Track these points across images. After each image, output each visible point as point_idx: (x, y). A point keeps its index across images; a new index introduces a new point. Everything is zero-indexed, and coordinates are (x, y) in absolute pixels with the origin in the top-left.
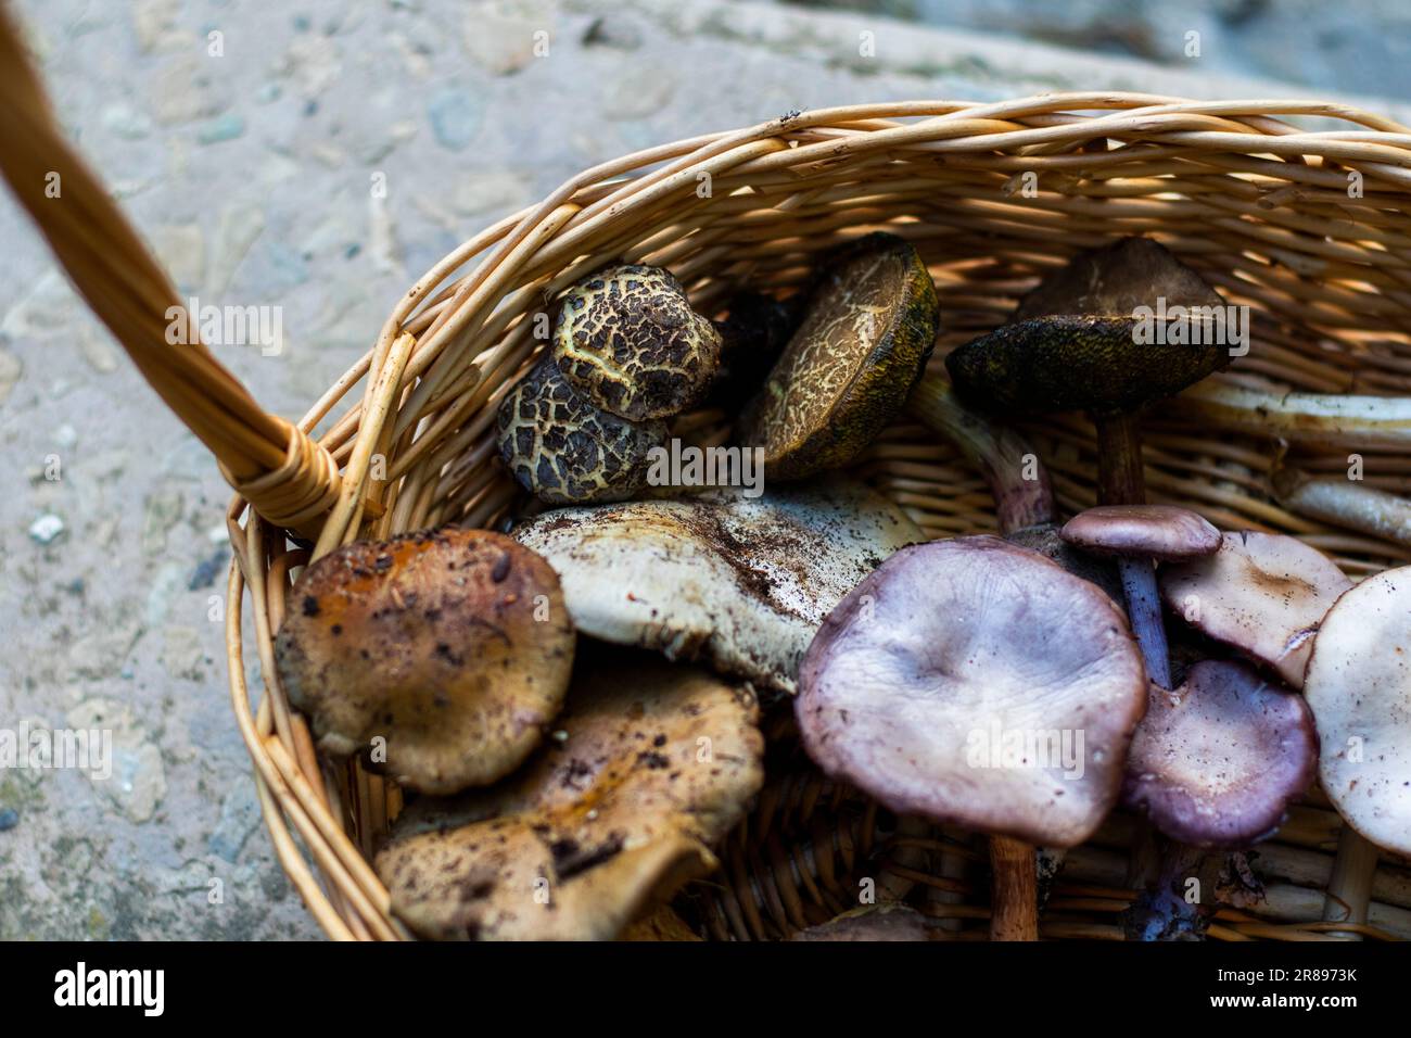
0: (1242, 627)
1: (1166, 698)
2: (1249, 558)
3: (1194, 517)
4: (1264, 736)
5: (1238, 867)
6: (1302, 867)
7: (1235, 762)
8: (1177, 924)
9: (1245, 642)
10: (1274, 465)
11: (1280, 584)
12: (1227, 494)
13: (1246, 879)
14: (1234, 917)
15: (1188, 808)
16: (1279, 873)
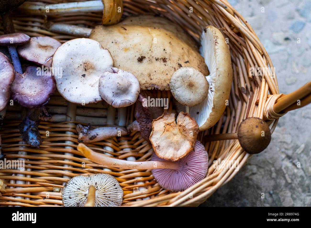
0: (35, 58)
1: (21, 76)
2: (38, 42)
3: (23, 34)
4: (43, 81)
5: (44, 112)
6: (59, 110)
7: (38, 88)
8: (31, 126)
9: (36, 61)
10: (45, 21)
11: (45, 47)
12: (36, 29)
13: (47, 114)
14: (46, 123)
15: (27, 99)
16: (55, 112)
